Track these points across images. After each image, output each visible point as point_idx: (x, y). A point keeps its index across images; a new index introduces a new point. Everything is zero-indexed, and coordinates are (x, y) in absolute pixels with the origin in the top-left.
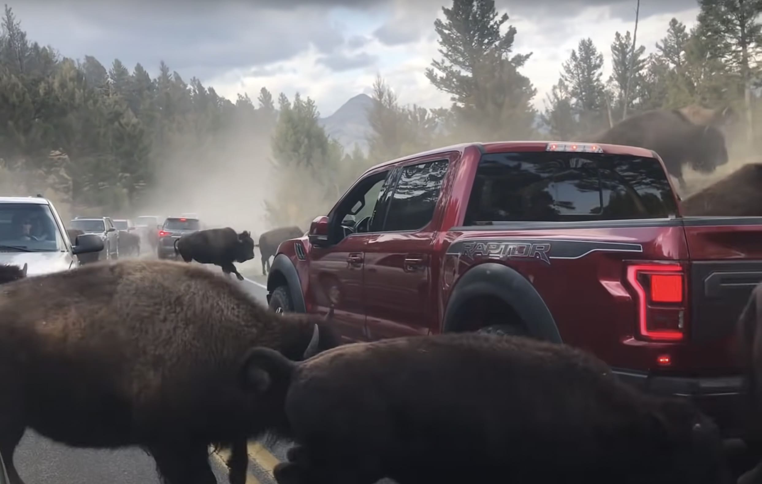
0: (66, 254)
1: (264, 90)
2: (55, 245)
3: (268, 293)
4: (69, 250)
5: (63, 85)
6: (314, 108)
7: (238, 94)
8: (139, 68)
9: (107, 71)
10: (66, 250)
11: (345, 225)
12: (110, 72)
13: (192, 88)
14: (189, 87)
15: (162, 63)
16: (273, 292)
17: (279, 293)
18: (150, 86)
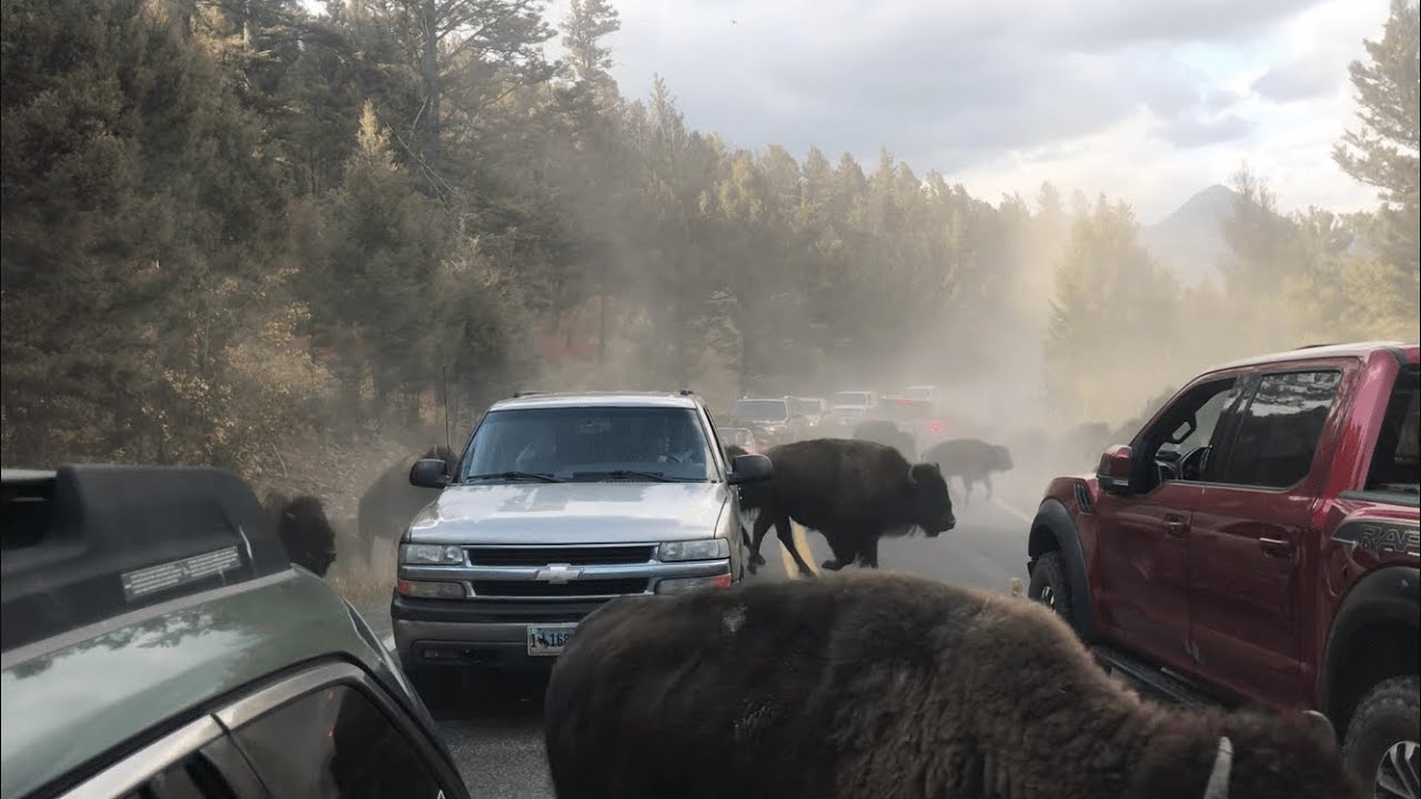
0: (718, 485)
1: (1046, 187)
2: (703, 471)
3: (1029, 559)
4: (723, 477)
5: (733, 194)
6: (1130, 218)
7: (1004, 194)
8: (848, 159)
9: (800, 165)
10: (718, 480)
11: (1160, 459)
12: (804, 168)
13: (929, 186)
14: (925, 184)
15: (884, 150)
16: (1037, 559)
17: (1047, 560)
18: (863, 185)
